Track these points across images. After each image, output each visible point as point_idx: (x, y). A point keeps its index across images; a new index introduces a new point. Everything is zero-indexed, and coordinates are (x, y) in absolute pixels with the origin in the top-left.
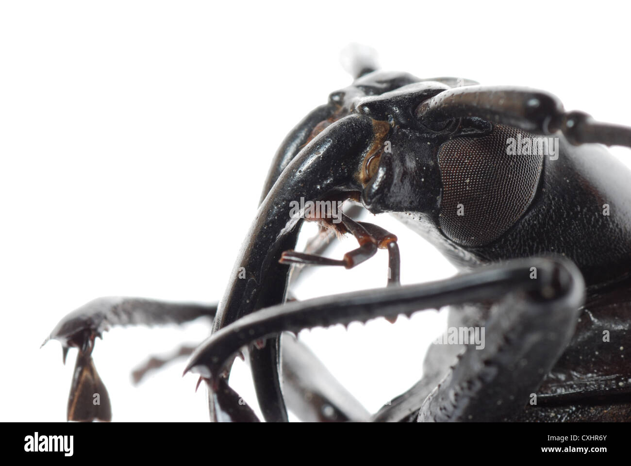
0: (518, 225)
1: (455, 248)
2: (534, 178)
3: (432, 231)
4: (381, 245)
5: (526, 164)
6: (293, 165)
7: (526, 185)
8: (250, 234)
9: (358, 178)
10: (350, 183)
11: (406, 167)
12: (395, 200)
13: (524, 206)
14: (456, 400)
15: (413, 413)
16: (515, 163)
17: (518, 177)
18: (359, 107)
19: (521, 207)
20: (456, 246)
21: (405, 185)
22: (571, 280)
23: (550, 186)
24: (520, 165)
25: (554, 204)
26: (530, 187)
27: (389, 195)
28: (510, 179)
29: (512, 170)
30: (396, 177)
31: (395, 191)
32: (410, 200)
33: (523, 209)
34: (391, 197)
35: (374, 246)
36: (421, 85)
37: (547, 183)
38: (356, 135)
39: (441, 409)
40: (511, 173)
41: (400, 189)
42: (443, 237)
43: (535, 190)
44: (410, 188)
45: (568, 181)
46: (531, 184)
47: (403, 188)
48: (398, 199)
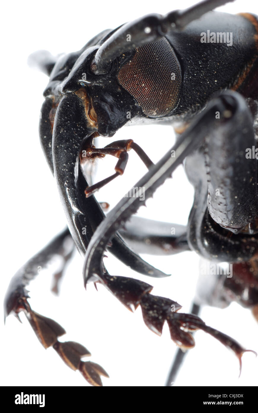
0: (184, 85)
1: (162, 119)
2: (173, 57)
3: (145, 121)
4: (128, 149)
5: (164, 54)
6: (54, 145)
7: (172, 64)
8: (61, 194)
9: (91, 126)
10: (89, 131)
11: (109, 103)
12: (117, 123)
13: (179, 75)
14: (223, 195)
15: (206, 213)
16: (159, 58)
17: (165, 63)
18: (63, 91)
19: (178, 76)
20: (162, 118)
21: (116, 111)
22: (234, 99)
23: (183, 54)
24: (162, 56)
25: (193, 61)
26: (174, 63)
27: (112, 123)
28: (162, 67)
29: (160, 62)
30: (108, 112)
31: (113, 119)
32: (123, 116)
33: (180, 76)
34: (113, 123)
35: (125, 153)
36: (83, 55)
37: (181, 54)
38: (73, 106)
39: (219, 204)
40: (161, 64)
41: (115, 115)
42: (153, 119)
43: (178, 62)
44: (119, 111)
45: (190, 44)
46: (174, 61)
47: (116, 113)
48: (118, 121)
